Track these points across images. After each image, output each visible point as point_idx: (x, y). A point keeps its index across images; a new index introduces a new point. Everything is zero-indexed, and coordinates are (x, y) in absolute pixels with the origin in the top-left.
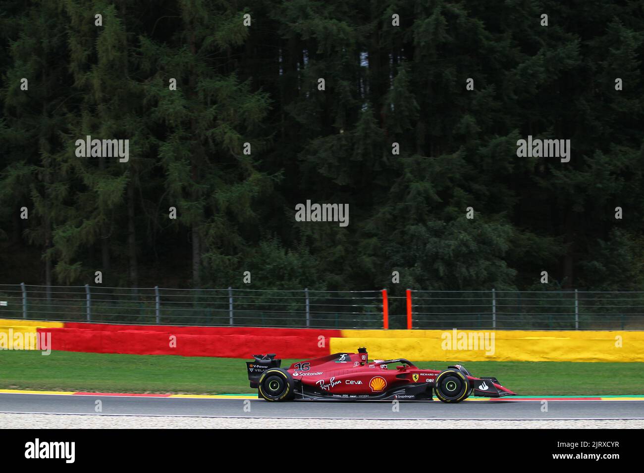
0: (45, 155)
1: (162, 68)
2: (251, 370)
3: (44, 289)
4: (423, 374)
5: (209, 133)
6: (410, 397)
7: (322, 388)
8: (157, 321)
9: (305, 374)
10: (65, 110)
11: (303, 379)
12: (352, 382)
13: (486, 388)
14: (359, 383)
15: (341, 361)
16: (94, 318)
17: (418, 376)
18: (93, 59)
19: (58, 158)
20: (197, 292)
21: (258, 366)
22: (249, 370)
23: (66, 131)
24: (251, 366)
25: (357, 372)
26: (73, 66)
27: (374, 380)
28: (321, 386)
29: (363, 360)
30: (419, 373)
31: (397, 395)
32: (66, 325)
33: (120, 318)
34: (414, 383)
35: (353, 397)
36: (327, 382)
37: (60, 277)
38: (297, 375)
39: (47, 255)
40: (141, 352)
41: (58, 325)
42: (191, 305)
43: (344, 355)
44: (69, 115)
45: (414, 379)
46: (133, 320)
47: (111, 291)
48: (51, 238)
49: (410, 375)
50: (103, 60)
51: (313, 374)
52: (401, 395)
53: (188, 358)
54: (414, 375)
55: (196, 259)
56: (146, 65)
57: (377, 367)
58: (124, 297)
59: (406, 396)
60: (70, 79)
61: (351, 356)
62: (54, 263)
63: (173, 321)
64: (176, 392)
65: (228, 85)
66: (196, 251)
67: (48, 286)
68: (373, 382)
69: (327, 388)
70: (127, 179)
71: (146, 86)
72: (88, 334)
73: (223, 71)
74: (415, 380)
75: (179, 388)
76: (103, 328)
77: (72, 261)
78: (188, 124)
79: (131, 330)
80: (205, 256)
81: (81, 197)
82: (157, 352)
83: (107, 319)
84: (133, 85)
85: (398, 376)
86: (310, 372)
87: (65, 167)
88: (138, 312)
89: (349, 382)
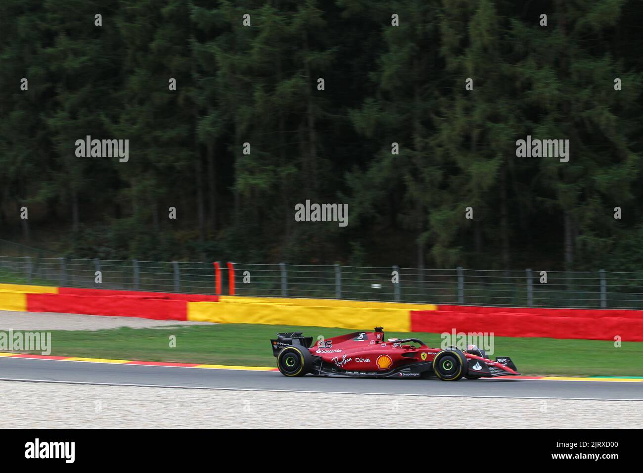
0: (418, 140)
1: (534, 51)
2: (276, 347)
3: (416, 272)
4: (431, 353)
5: (585, 114)
6: (415, 375)
7: (337, 365)
8: (530, 302)
9: (327, 352)
10: (437, 93)
11: (324, 357)
12: (361, 360)
13: (480, 368)
14: (368, 360)
15: (359, 339)
16: (468, 300)
17: (426, 355)
18: (465, 43)
19: (432, 143)
20: (569, 275)
21: (281, 343)
22: (273, 347)
23: (439, 114)
24: (275, 343)
25: (369, 350)
26: (444, 50)
27: (381, 358)
28: (336, 363)
29: (378, 339)
30: (427, 352)
31: (402, 373)
32: (440, 308)
33: (494, 301)
34: (423, 362)
35: (363, 374)
36: (340, 360)
37: (439, 260)
38: (320, 352)
39: (422, 239)
40: (514, 335)
41: (430, 307)
42: (564, 288)
43: (362, 334)
44: (443, 99)
45: (422, 357)
46: (507, 302)
47: (483, 273)
48: (426, 222)
49: (418, 354)
50: (476, 43)
51: (333, 351)
52: (405, 373)
53: (560, 341)
54: (422, 354)
55: (568, 241)
56: (519, 47)
57: (389, 346)
58: (497, 280)
59: (411, 374)
60: (441, 62)
61: (368, 335)
62: (429, 246)
63: (546, 304)
64: (548, 374)
65: (601, 66)
66: (568, 234)
67: (421, 269)
68: (379, 360)
69: (341, 365)
70: (500, 161)
71: (519, 68)
72: (461, 316)
73: (595, 53)
74: (424, 359)
75: (552, 370)
76: (476, 310)
77: (452, 245)
78: (562, 106)
79: (505, 313)
80: (580, 238)
81: (455, 180)
82: (530, 334)
83: (483, 302)
84: (506, 68)
85: (403, 354)
86: (332, 349)
87: (439, 151)
88: (510, 294)
89: (357, 360)
